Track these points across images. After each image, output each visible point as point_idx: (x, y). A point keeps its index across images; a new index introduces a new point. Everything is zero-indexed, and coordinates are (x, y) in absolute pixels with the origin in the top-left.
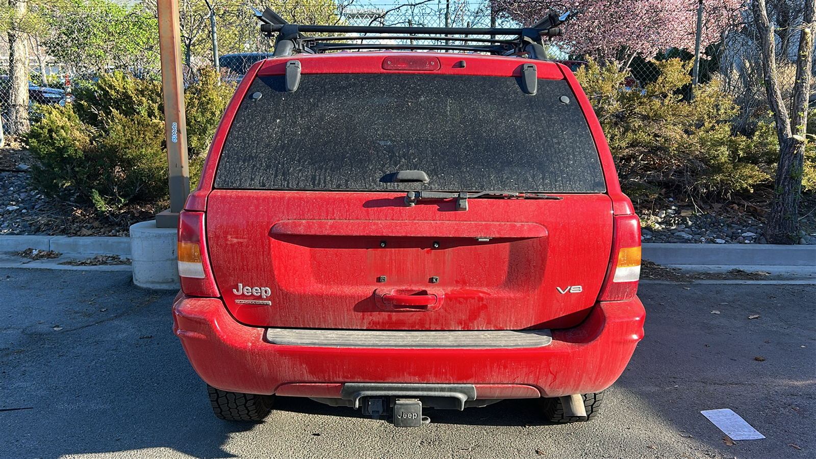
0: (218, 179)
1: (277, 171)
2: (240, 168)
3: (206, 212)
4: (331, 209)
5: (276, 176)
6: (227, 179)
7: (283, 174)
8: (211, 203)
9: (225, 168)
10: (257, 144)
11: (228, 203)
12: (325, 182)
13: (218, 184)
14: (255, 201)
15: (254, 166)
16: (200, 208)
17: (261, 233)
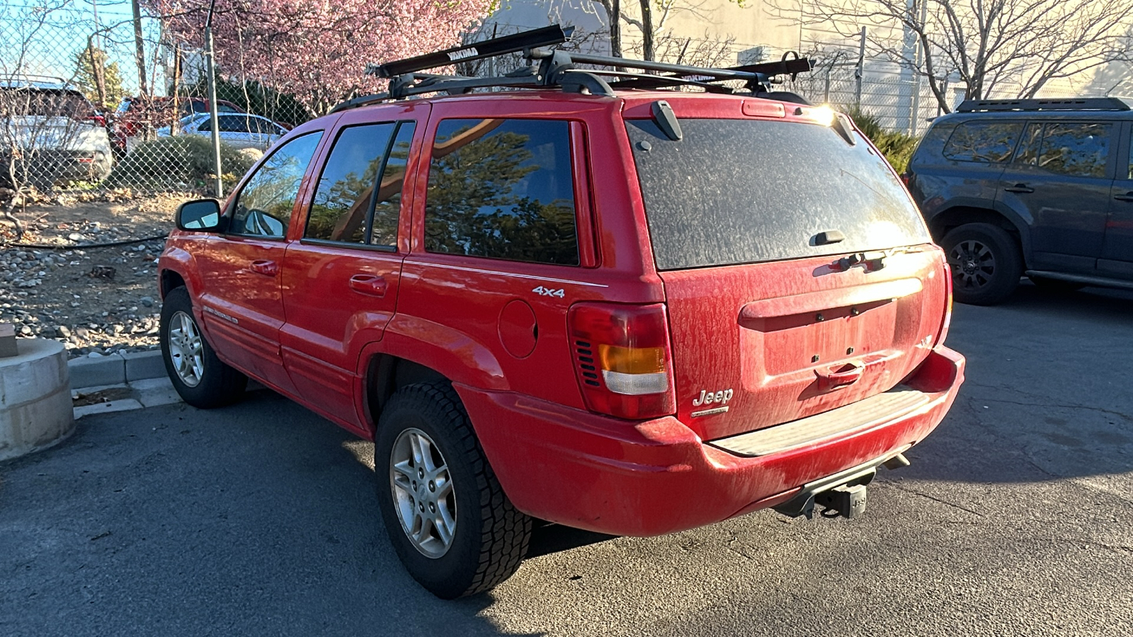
0: (658, 258)
1: (718, 242)
2: (679, 241)
3: (666, 303)
4: (788, 282)
5: (720, 248)
6: (670, 258)
7: (726, 245)
8: (669, 290)
9: (661, 243)
10: (683, 208)
11: (689, 287)
12: (767, 251)
13: (662, 265)
14: (717, 282)
15: (693, 237)
16: (658, 298)
17: (730, 321)
